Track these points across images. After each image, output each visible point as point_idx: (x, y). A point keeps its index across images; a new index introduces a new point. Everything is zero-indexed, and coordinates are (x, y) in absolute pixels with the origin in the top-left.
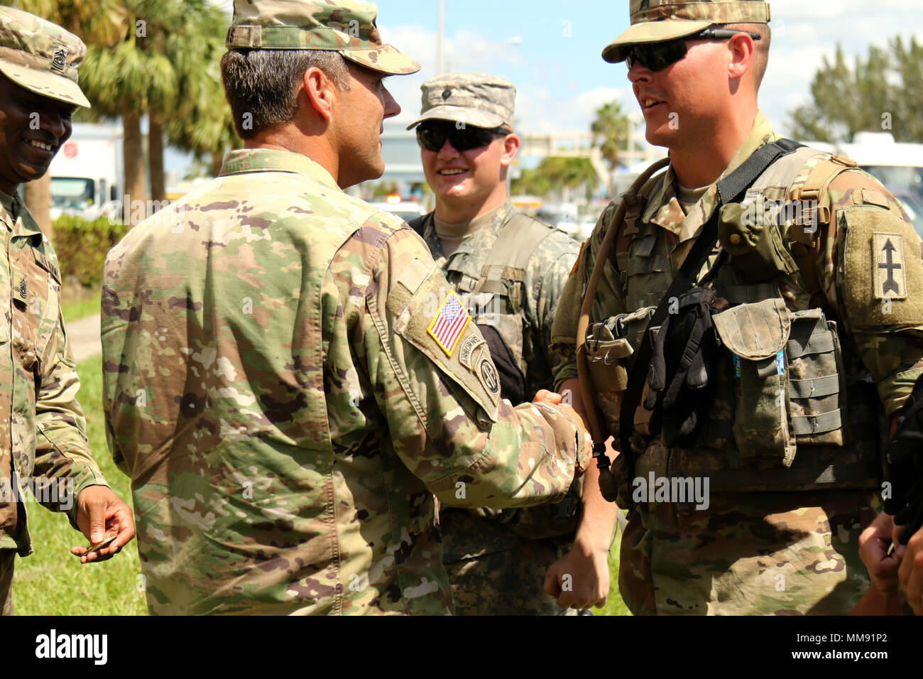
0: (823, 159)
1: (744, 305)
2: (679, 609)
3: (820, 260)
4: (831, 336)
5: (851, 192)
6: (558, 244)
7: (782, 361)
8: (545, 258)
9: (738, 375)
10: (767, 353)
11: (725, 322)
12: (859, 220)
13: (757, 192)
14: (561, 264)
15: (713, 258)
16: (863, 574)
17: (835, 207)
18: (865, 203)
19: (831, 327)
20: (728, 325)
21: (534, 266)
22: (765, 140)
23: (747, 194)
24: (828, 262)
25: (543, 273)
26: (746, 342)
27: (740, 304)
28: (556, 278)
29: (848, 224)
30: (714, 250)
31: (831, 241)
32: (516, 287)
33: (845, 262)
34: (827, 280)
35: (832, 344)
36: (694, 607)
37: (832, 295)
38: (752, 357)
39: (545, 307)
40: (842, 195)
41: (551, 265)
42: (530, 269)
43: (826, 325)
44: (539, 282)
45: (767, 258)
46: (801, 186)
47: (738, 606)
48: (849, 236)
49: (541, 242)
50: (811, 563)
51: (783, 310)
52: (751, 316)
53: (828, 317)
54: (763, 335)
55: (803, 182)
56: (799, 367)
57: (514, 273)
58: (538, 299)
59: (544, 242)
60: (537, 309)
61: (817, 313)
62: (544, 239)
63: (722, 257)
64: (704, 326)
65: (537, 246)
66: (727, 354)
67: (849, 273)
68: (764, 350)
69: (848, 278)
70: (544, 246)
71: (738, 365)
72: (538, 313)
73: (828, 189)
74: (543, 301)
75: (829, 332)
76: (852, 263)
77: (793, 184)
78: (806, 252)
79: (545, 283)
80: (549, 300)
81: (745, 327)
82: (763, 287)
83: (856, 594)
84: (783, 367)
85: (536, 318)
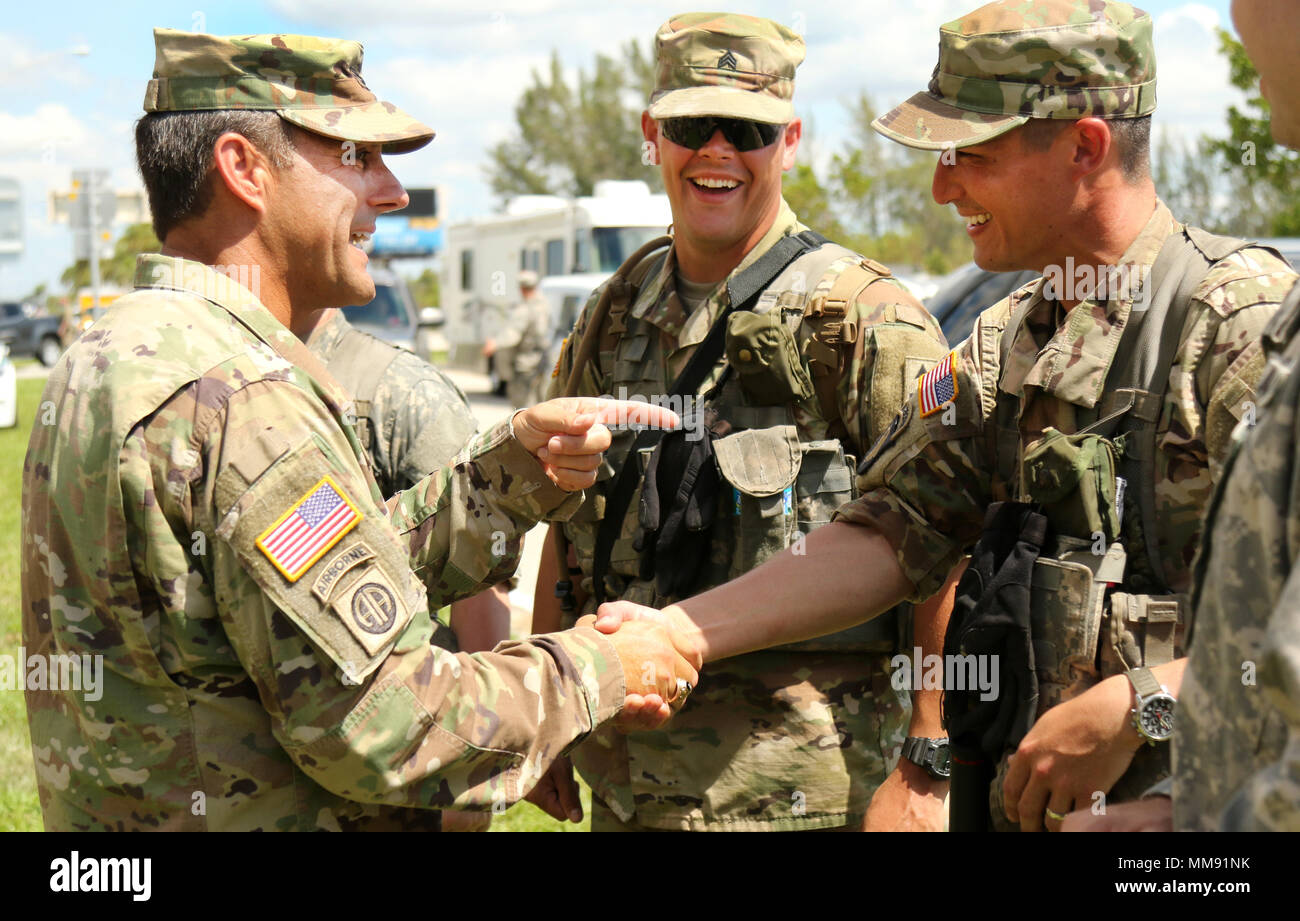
0: (852, 264)
1: (750, 430)
2: (656, 784)
3: (842, 383)
4: (848, 473)
5: (883, 307)
6: (410, 368)
7: (790, 499)
8: (397, 386)
9: (738, 513)
10: (773, 489)
11: (727, 451)
12: (890, 341)
13: (773, 296)
14: (418, 395)
15: (718, 372)
16: (876, 750)
17: (864, 324)
18: (898, 321)
19: (849, 463)
20: (730, 453)
21: (383, 396)
22: (787, 233)
23: (762, 297)
24: (852, 388)
25: (396, 406)
26: (749, 476)
27: (746, 429)
28: (413, 411)
29: (878, 346)
30: (722, 361)
31: (857, 364)
32: (361, 425)
33: (873, 390)
34: (849, 408)
35: (849, 482)
36: (673, 783)
37: (854, 427)
38: (755, 492)
39: (400, 450)
40: (872, 310)
41: (405, 395)
42: (378, 401)
43: (843, 460)
44: (391, 417)
45: (781, 379)
46: (826, 294)
47: (726, 784)
48: (878, 360)
49: (389, 366)
50: (813, 739)
51: (794, 439)
52: (757, 446)
53: (846, 451)
54: (770, 468)
55: (828, 290)
56: (809, 506)
57: (357, 408)
58: (391, 440)
59: (393, 366)
60: (390, 452)
61: (834, 445)
62: (391, 363)
63: (729, 372)
64: (702, 453)
65: (385, 372)
66: (727, 488)
67: (875, 403)
68: (771, 485)
69: (874, 409)
70: (393, 370)
71: (739, 501)
72: (391, 458)
73: (856, 301)
74: (397, 441)
75: (846, 468)
76: (879, 392)
77: (816, 289)
78: (826, 373)
79: (399, 418)
80: (405, 441)
81: (749, 457)
82: (775, 411)
83: (867, 773)
84: (790, 506)
85: (388, 464)
